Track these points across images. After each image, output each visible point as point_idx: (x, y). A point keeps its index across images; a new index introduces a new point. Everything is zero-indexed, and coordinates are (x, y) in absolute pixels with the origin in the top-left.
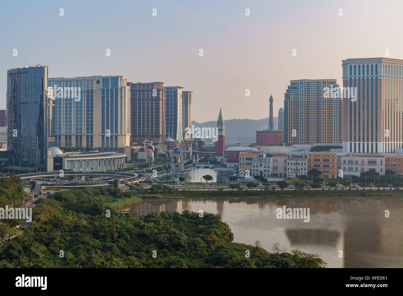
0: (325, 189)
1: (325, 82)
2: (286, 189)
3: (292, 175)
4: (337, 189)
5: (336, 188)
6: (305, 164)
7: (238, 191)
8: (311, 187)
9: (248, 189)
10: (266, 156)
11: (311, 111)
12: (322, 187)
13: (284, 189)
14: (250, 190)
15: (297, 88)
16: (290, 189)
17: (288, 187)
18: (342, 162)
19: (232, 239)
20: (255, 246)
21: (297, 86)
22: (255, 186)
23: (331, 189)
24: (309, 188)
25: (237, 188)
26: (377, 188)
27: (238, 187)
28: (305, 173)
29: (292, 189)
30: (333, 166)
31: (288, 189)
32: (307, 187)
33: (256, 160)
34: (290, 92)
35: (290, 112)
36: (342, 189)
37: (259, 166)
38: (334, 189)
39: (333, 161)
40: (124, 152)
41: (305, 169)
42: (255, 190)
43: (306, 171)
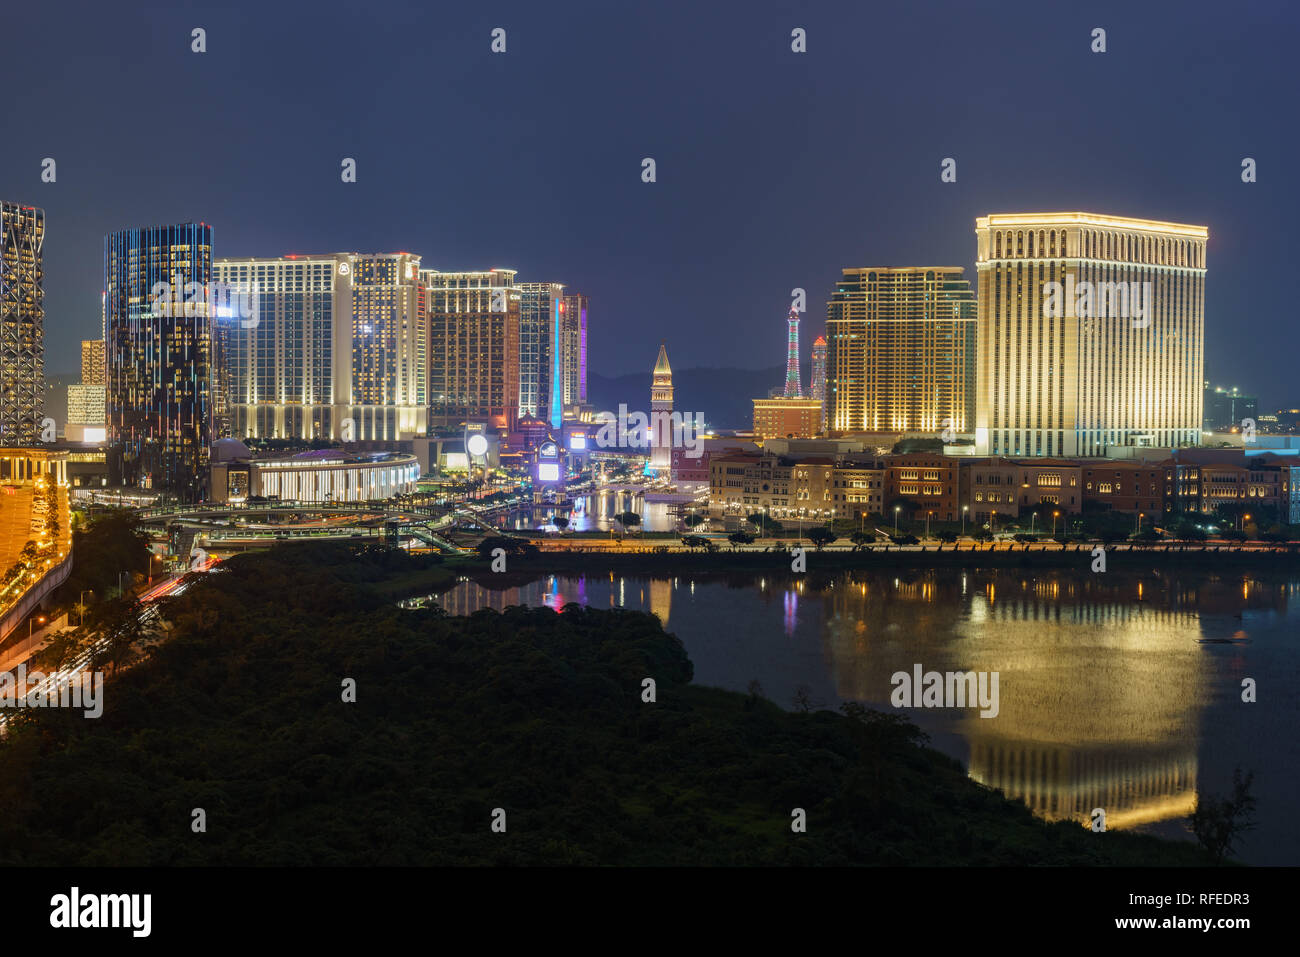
0: (928, 549)
1: (933, 274)
2: (830, 549)
3: (844, 514)
4: (959, 549)
5: (956, 547)
6: (879, 484)
7: (705, 554)
8: (893, 544)
9: (732, 549)
10: (779, 464)
11: (895, 348)
12: (921, 544)
13: (825, 549)
14: (737, 550)
15: (859, 290)
16: (838, 549)
17: (835, 543)
18: (973, 478)
19: (690, 676)
20: (749, 694)
21: (862, 283)
22: (749, 540)
23: (943, 549)
24: (887, 547)
25: (703, 545)
26: (1061, 547)
27: (706, 545)
28: (879, 508)
29: (843, 549)
30: (950, 489)
31: (835, 549)
32: (883, 544)
33: (753, 473)
34: (843, 300)
35: (841, 351)
36: (971, 548)
37: (761, 490)
38: (952, 549)
39: (950, 478)
40: (412, 452)
41: (879, 499)
42: (750, 550)
43: (881, 504)
